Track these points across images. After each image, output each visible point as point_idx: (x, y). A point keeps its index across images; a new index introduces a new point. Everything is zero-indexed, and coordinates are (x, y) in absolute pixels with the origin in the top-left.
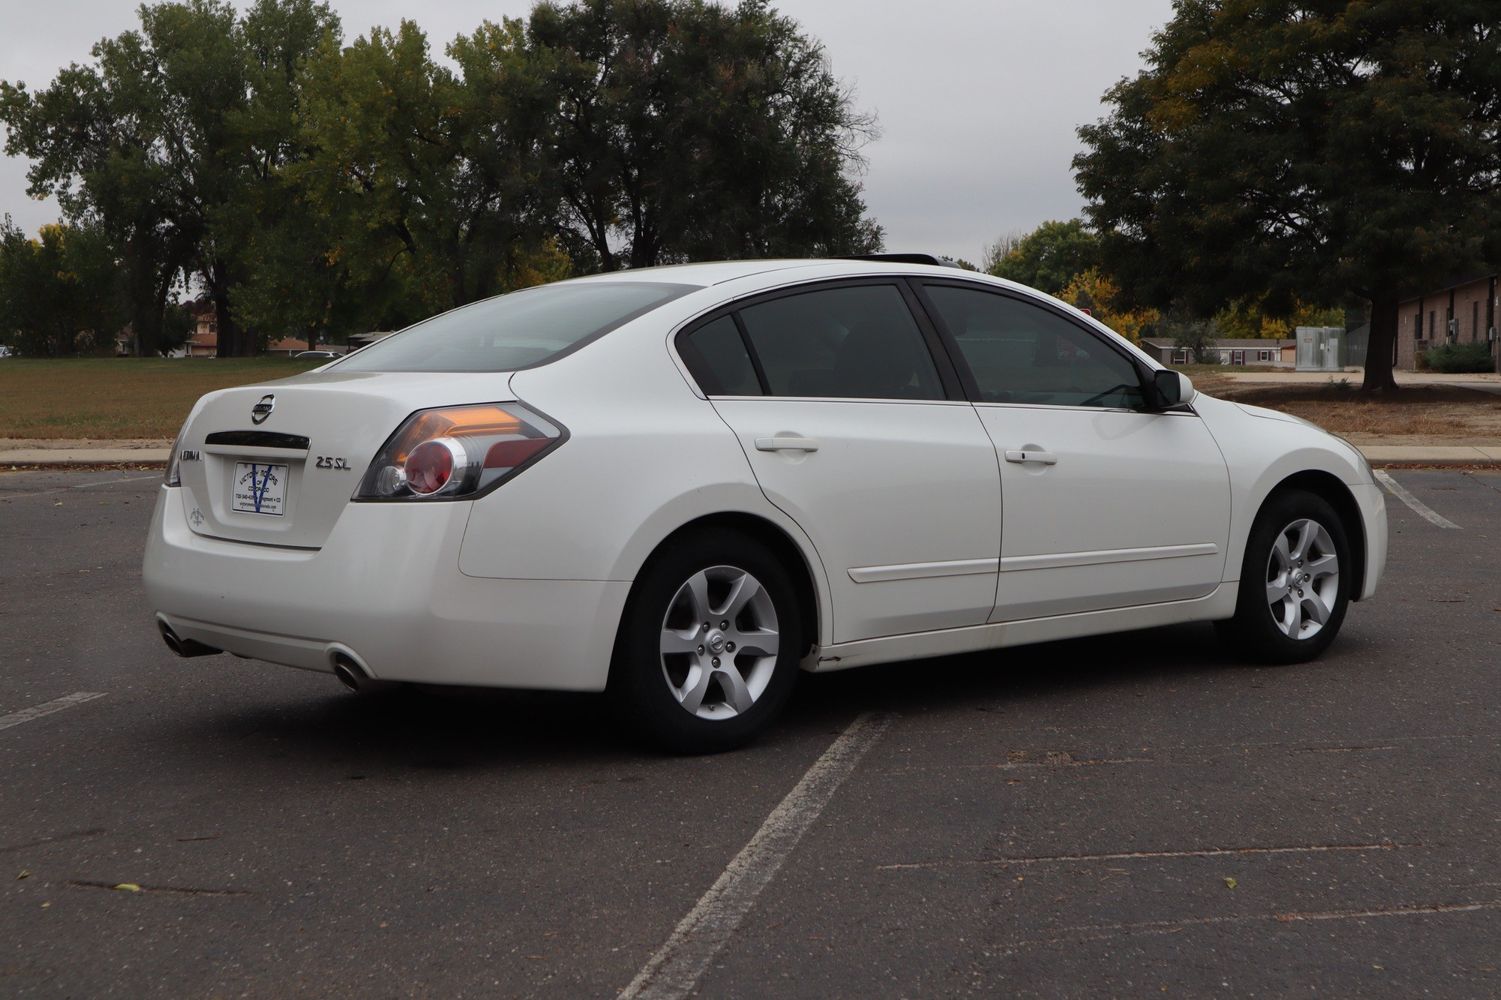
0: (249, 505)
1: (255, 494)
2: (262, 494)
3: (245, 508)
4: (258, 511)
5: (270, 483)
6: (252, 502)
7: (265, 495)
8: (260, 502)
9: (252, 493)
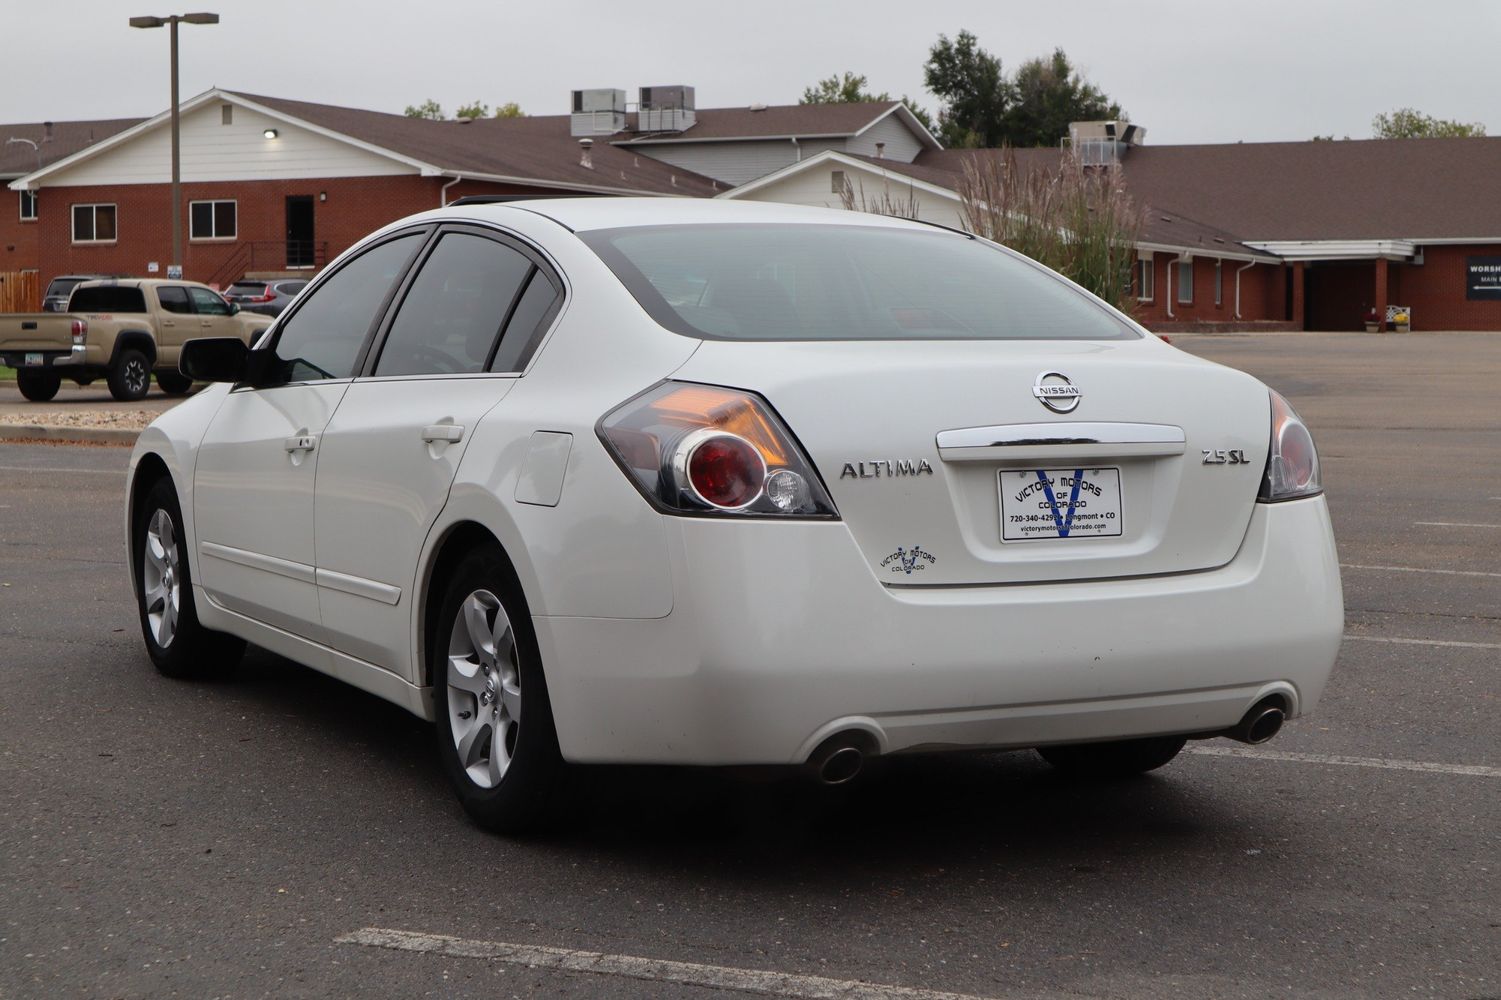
0: (1048, 529)
1: (1055, 511)
2: (1071, 511)
3: (1032, 534)
4: (1064, 534)
5: (1083, 495)
6: (1053, 523)
7: (1078, 511)
8: (1069, 522)
9: (1049, 512)
